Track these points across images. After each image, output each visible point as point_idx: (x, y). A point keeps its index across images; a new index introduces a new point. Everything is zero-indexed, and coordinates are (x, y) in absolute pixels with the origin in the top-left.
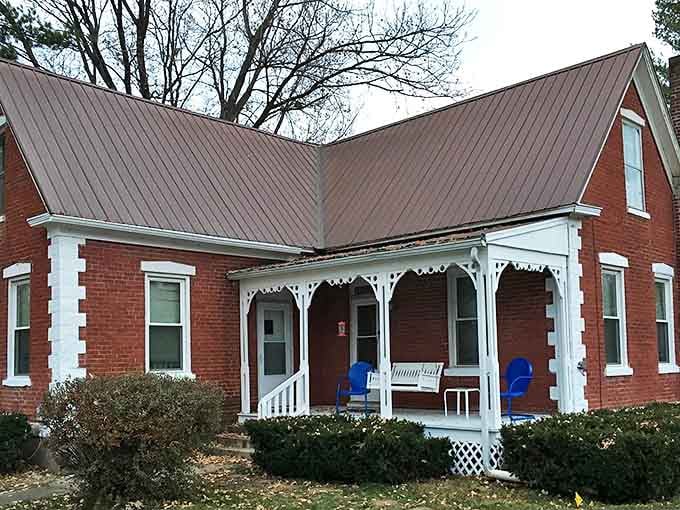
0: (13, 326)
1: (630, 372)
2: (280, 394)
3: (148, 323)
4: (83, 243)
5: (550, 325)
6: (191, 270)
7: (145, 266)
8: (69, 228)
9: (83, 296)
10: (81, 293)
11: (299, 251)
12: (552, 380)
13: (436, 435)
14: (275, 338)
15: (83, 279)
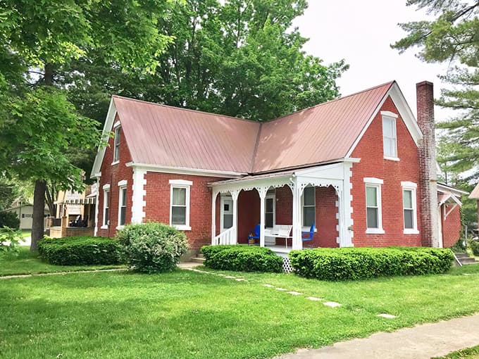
0: (121, 205)
1: (383, 232)
2: (226, 235)
3: (171, 205)
4: (146, 173)
5: (336, 210)
6: (191, 183)
7: (171, 181)
8: (141, 167)
9: (145, 194)
10: (144, 193)
11: (239, 174)
12: (337, 234)
13: (279, 255)
14: (228, 213)
15: (145, 187)
